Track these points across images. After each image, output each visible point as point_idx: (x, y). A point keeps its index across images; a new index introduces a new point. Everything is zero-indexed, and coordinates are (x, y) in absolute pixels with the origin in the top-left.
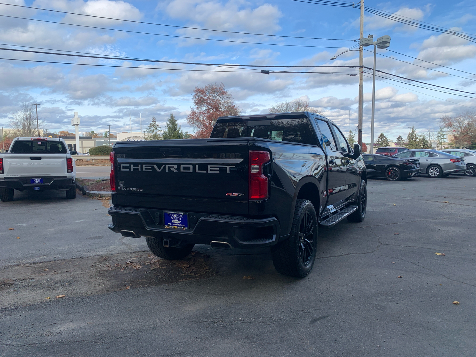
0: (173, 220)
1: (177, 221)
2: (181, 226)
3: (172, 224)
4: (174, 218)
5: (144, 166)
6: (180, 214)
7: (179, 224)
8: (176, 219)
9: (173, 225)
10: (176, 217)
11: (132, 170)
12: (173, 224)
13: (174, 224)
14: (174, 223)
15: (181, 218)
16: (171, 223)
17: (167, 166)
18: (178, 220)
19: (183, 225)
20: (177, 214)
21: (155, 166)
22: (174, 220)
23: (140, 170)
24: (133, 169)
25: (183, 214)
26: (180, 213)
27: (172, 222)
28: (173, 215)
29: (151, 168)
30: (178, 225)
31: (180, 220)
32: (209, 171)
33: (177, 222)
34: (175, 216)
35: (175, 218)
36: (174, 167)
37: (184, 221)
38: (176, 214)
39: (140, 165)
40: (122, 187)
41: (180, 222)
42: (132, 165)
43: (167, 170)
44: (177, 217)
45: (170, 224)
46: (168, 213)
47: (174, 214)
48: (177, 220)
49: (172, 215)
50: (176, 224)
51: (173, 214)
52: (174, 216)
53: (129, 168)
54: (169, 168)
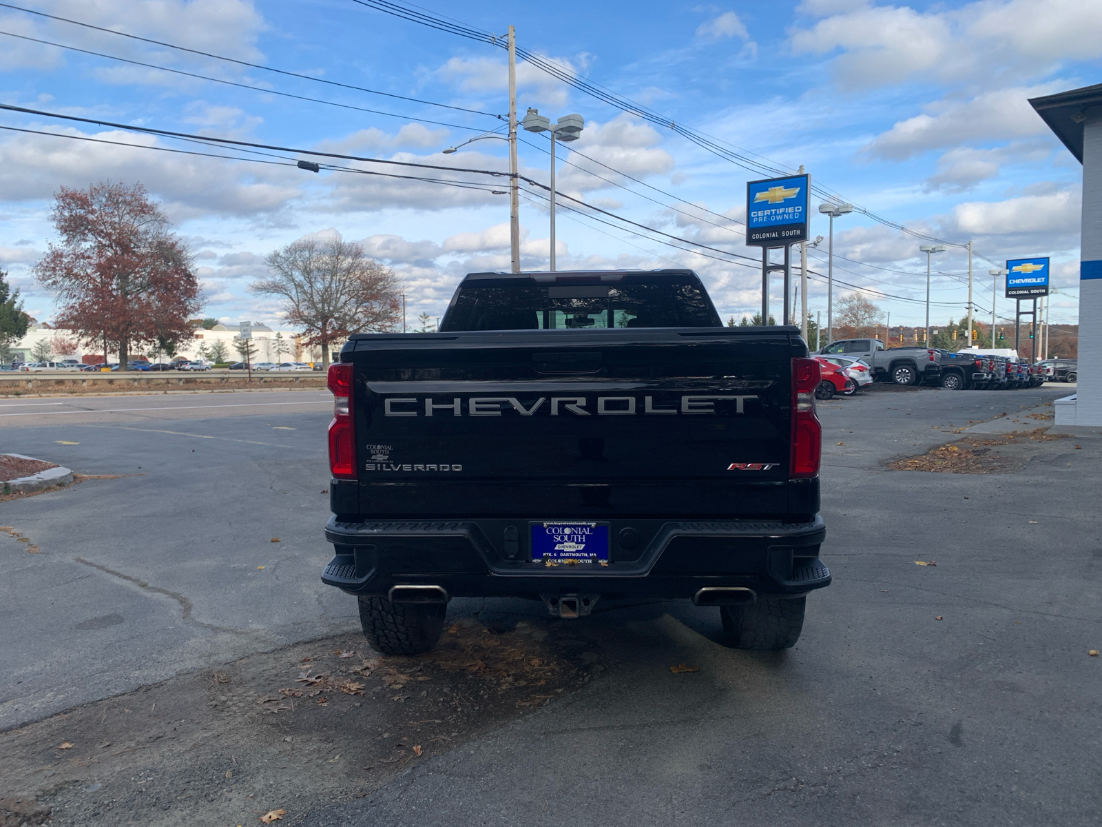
0: (559, 543)
2: (586, 558)
3: (555, 555)
4: (562, 538)
5: (472, 401)
6: (582, 527)
7: (578, 551)
8: (569, 538)
9: (558, 557)
10: (569, 536)
11: (429, 413)
12: (558, 555)
13: (561, 555)
14: (563, 551)
15: (587, 536)
16: (553, 551)
17: (555, 401)
18: (577, 543)
19: (591, 555)
20: (575, 527)
21: (514, 402)
22: (563, 543)
23: (457, 412)
24: (434, 410)
25: (593, 524)
26: (584, 523)
27: (556, 548)
28: (560, 530)
29: (498, 406)
30: (573, 555)
31: (582, 543)
32: (685, 408)
33: (570, 547)
34: (567, 531)
35: (566, 538)
36: (575, 402)
37: (594, 544)
38: (569, 526)
39: (457, 401)
40: (382, 464)
41: (583, 546)
42: (428, 401)
43: (554, 411)
44: (574, 533)
45: (550, 555)
46: (545, 525)
47: (564, 527)
48: (573, 541)
49: (556, 531)
50: (567, 554)
51: (559, 526)
52: (563, 532)
53: (420, 407)
54: (561, 404)
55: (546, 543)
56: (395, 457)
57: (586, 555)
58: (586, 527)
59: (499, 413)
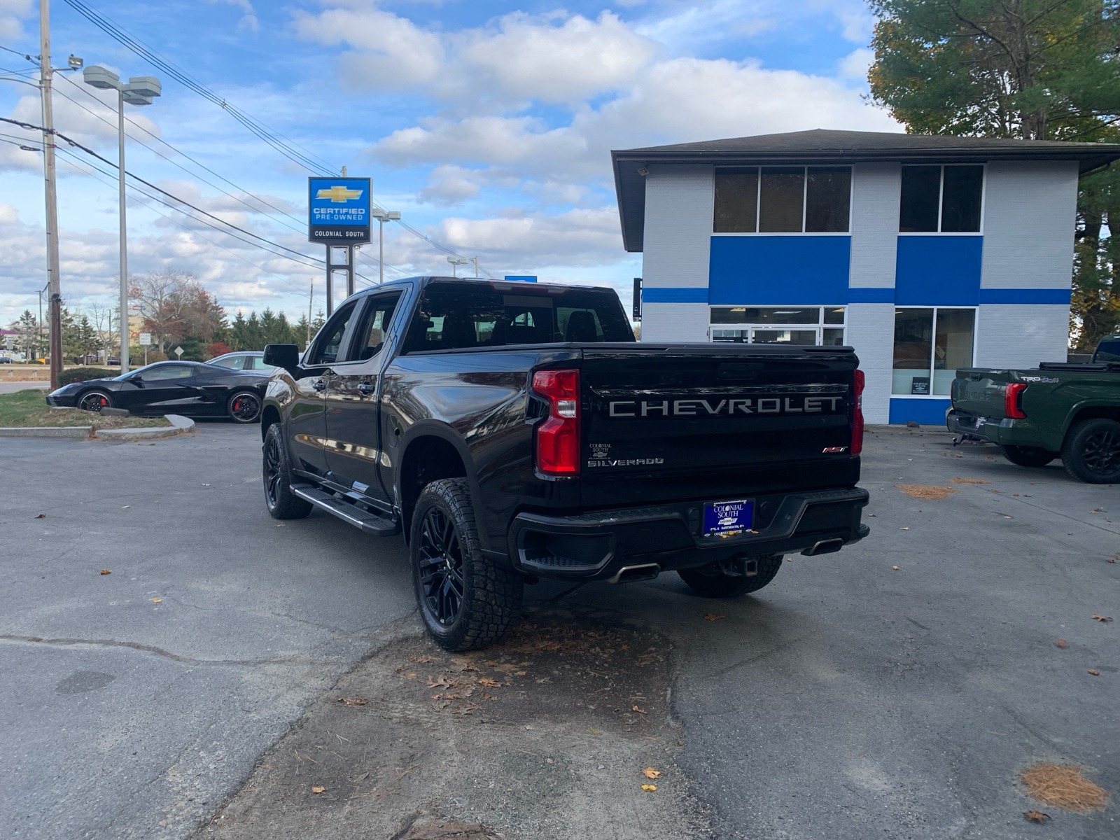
1: (730, 519)
2: (737, 529)
4: (724, 515)
5: (676, 403)
6: (737, 504)
7: (733, 524)
10: (728, 512)
11: (644, 413)
12: (720, 528)
13: (722, 528)
14: (723, 525)
15: (739, 511)
16: (717, 526)
17: (732, 402)
19: (741, 526)
20: (732, 504)
21: (705, 402)
22: (723, 519)
23: (665, 413)
24: (648, 411)
25: (745, 501)
27: (719, 523)
28: (723, 509)
30: (730, 527)
32: (806, 408)
33: (728, 521)
35: (726, 514)
36: (744, 403)
38: (729, 504)
39: (665, 403)
40: (601, 460)
41: (736, 519)
42: (644, 404)
43: (731, 411)
44: (732, 510)
45: (715, 529)
50: (726, 528)
51: (722, 505)
53: (637, 409)
54: (736, 404)
55: (713, 520)
56: (612, 455)
57: (737, 526)
58: (739, 503)
59: (695, 413)
